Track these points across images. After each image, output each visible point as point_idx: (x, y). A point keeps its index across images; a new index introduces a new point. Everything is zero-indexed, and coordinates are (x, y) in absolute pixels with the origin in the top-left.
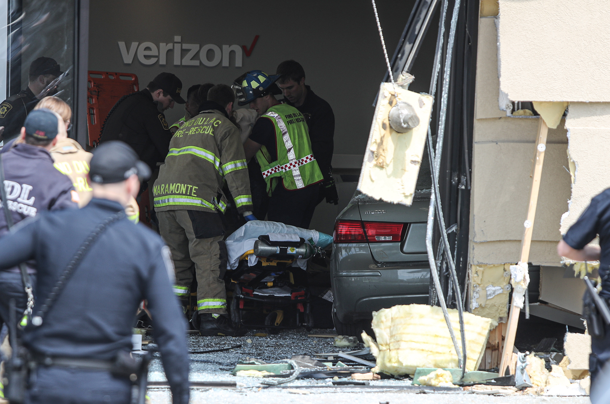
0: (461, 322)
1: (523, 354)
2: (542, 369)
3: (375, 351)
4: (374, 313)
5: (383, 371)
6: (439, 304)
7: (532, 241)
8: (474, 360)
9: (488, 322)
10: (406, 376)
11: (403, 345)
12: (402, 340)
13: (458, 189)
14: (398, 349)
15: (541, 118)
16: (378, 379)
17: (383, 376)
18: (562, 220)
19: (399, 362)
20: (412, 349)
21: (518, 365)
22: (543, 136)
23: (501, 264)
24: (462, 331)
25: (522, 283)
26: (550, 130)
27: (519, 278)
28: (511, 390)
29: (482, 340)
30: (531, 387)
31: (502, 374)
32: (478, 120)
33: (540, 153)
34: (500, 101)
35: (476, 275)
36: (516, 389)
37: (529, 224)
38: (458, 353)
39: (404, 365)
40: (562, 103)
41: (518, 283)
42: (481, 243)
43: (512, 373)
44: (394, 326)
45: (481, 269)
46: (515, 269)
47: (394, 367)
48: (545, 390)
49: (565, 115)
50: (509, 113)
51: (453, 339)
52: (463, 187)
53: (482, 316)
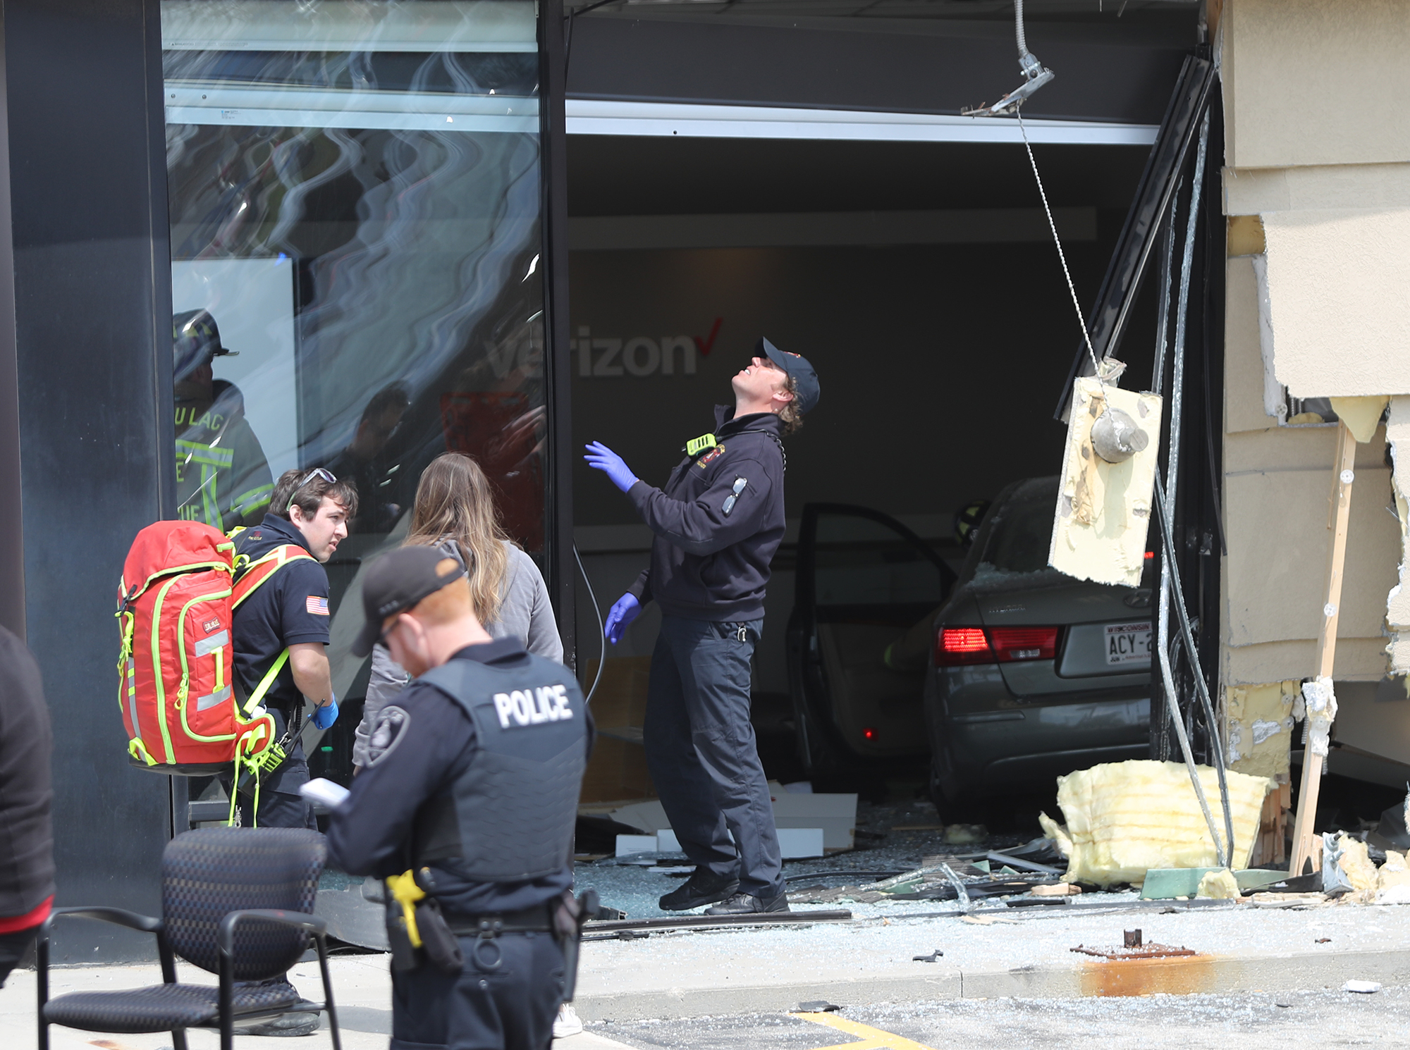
0: (1223, 786)
1: (1333, 835)
2: (1363, 860)
3: (1066, 846)
4: (1060, 779)
5: (1082, 879)
6: (1180, 759)
7: (1338, 640)
8: (1245, 851)
9: (1262, 783)
10: (1124, 885)
11: (1118, 833)
12: (1114, 825)
13: (1198, 556)
14: (1110, 840)
15: (1343, 425)
16: (1077, 893)
17: (1088, 887)
18: (1389, 600)
19: (1112, 862)
20: (1134, 839)
21: (1325, 855)
22: (1349, 456)
23: (1276, 683)
24: (1225, 800)
25: (1325, 713)
26: (1360, 447)
27: (1320, 704)
28: (1316, 898)
29: (1255, 816)
30: (1351, 891)
31: (1296, 871)
32: (1231, 434)
33: (1345, 485)
34: (1267, 400)
35: (1233, 704)
36: (1326, 897)
37: (1332, 610)
38: (1216, 840)
39: (1122, 866)
40: (1376, 398)
41: (1319, 713)
42: (1243, 647)
43: (1315, 869)
44: (1098, 800)
45: (1243, 693)
46: (1313, 689)
47: (1104, 871)
48: (1377, 895)
49: (1384, 418)
50: (1282, 421)
51: (1207, 816)
52: (1208, 553)
53: (1251, 775)
